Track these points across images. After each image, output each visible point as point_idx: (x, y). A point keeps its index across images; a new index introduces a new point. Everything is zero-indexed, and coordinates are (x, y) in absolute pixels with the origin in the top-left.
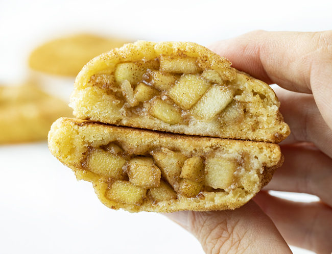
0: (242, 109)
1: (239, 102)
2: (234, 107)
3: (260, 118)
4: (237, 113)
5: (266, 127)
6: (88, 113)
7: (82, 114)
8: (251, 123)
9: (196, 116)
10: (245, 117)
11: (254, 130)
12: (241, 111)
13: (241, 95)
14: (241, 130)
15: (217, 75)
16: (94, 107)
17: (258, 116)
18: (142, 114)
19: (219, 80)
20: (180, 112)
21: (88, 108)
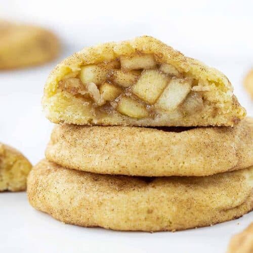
0: (201, 99)
1: (196, 92)
2: (193, 97)
3: (218, 105)
4: (196, 102)
5: (224, 112)
6: (61, 117)
7: (56, 119)
8: (210, 110)
9: (161, 109)
10: (204, 105)
11: (214, 117)
12: (200, 100)
13: (198, 85)
14: (203, 118)
15: (174, 69)
16: (65, 110)
17: (216, 103)
18: (111, 112)
19: (176, 72)
20: (145, 107)
21: (61, 113)
